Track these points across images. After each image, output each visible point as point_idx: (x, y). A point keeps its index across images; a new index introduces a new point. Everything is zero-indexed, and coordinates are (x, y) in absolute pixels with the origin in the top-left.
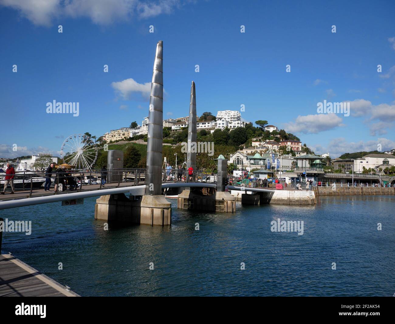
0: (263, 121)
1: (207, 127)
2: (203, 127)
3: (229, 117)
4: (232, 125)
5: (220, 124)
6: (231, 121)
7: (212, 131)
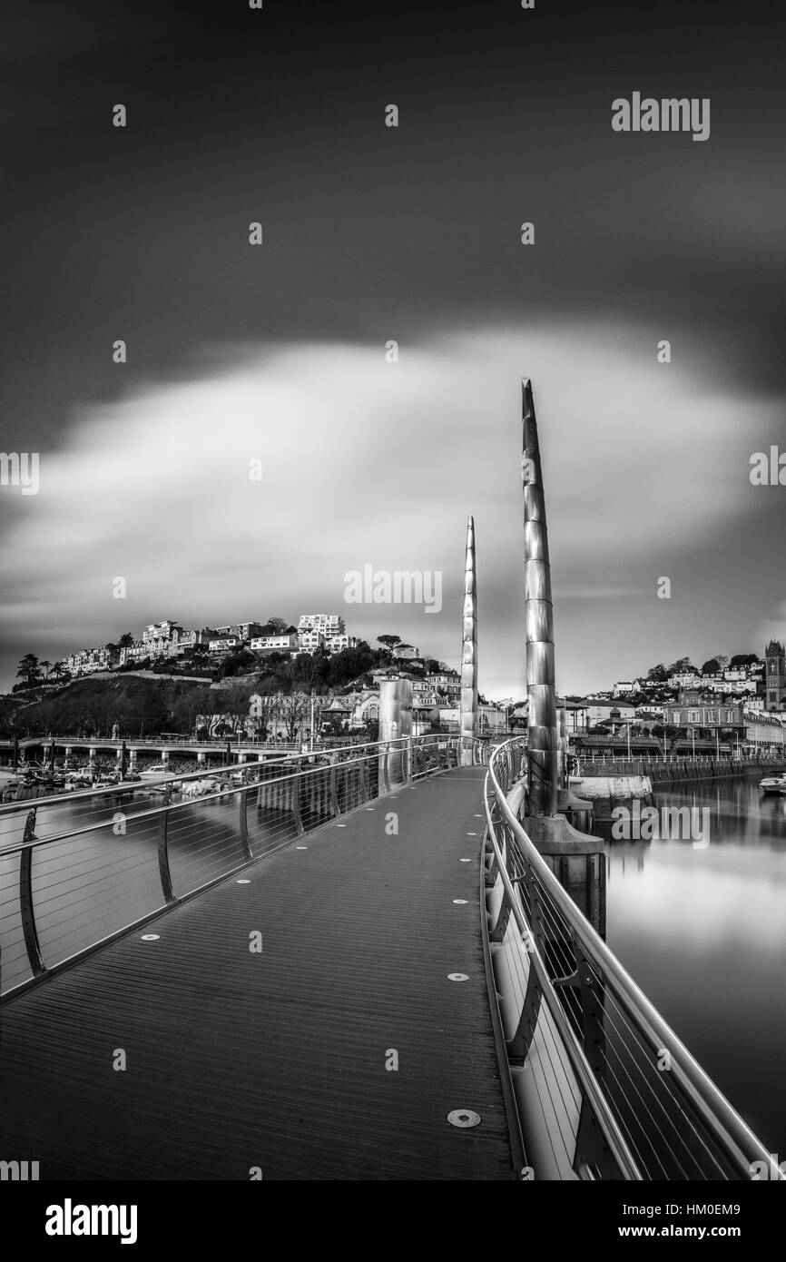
0: (392, 637)
1: (282, 646)
2: (274, 646)
3: (323, 628)
4: (332, 643)
5: (308, 640)
6: (328, 634)
7: (294, 655)
